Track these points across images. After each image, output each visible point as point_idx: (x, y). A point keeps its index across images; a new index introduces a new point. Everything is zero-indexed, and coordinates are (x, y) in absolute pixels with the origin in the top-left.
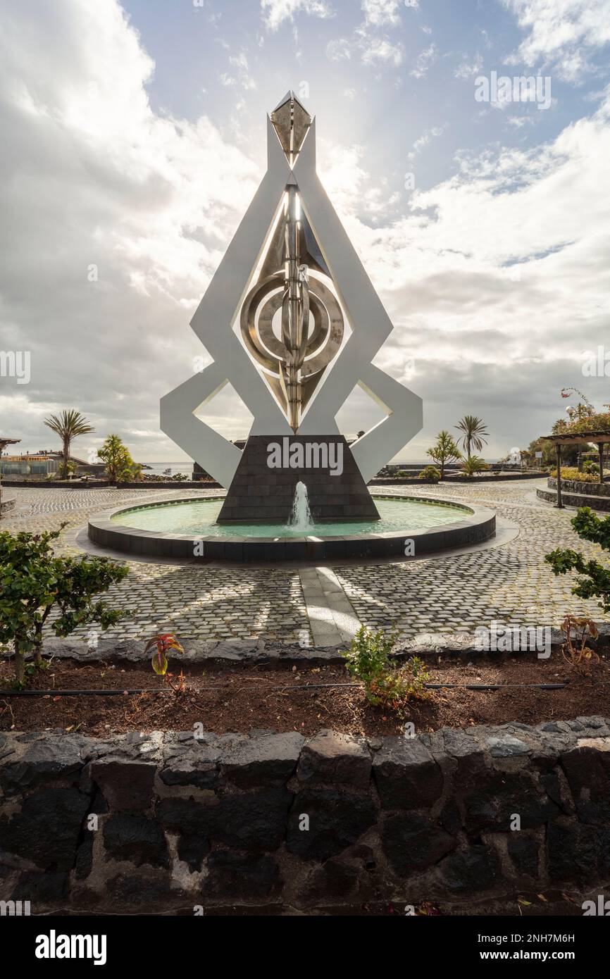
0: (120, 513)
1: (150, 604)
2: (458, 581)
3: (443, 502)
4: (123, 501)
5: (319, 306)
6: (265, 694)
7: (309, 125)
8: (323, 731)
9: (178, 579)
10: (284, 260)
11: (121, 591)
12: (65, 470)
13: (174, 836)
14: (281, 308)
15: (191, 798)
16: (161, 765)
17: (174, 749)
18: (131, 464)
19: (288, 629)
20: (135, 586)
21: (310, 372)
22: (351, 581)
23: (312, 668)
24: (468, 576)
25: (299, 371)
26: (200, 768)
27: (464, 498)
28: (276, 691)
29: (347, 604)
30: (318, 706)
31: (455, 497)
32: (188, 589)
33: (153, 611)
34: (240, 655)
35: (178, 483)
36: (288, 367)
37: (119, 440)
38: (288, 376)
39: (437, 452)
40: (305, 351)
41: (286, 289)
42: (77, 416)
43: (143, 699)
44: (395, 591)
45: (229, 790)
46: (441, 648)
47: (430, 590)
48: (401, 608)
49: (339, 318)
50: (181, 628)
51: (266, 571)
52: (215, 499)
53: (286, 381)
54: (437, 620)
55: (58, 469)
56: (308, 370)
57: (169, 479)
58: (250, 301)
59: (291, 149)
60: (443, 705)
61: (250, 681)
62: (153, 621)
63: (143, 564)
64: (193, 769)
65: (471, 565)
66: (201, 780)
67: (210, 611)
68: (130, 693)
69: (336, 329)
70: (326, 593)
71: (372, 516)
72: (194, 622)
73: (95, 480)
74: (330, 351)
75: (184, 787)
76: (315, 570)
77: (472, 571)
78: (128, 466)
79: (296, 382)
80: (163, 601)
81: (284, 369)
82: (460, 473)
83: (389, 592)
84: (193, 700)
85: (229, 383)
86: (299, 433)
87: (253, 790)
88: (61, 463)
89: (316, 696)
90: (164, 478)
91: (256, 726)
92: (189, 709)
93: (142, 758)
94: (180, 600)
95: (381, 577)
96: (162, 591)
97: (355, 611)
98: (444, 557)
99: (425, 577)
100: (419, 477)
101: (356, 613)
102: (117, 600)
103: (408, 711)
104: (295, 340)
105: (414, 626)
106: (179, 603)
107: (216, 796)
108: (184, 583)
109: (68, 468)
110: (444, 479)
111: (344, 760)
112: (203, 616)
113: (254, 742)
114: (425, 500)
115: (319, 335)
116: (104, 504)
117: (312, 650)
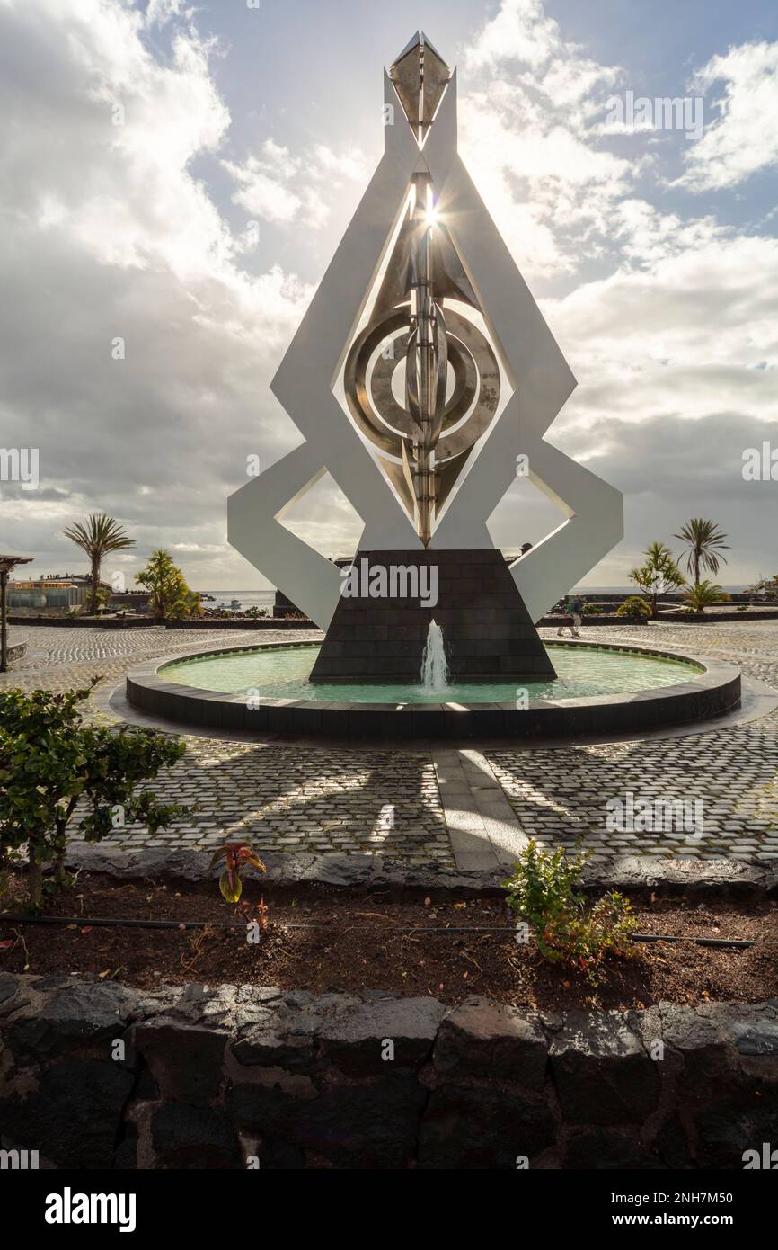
0: (170, 664)
1: (214, 799)
2: (680, 775)
3: (655, 653)
4: (174, 647)
5: (463, 356)
6: (385, 938)
7: (448, 81)
8: (473, 998)
9: (254, 762)
10: (409, 286)
11: (173, 778)
12: (94, 602)
13: (252, 1141)
14: (405, 358)
15: (277, 1085)
16: (233, 1034)
17: (252, 1012)
18: (185, 594)
19: (416, 842)
20: (191, 772)
21: (449, 454)
22: (512, 771)
23: (455, 902)
24: (698, 768)
25: (432, 454)
26: (291, 1043)
27: (689, 646)
28: (402, 934)
29: (507, 807)
30: (464, 960)
31: (674, 645)
32: (269, 778)
33: (218, 809)
34: (346, 878)
35: (252, 622)
36: (415, 447)
37: (169, 558)
38: (415, 461)
39: (645, 575)
40: (441, 423)
41: (412, 329)
42: (111, 522)
43: (207, 937)
44: (581, 789)
45: (332, 1078)
46: (656, 879)
47: (636, 789)
48: (589, 816)
49: (493, 370)
50: (259, 834)
51: (383, 754)
52: (308, 644)
53: (412, 469)
54: (646, 836)
55: (84, 600)
56: (445, 452)
57: (240, 615)
58: (359, 350)
59: (420, 120)
60: (659, 967)
61: (363, 918)
62: (218, 823)
63: (203, 739)
64: (278, 1043)
65: (701, 752)
66: (292, 1062)
67: (301, 812)
68: (188, 928)
69: (488, 388)
70: (474, 789)
71: (543, 673)
72: (277, 827)
73: (135, 616)
74: (480, 423)
75: (268, 1069)
76: (458, 755)
77: (702, 762)
78: (182, 595)
79: (428, 469)
80: (233, 794)
81: (410, 451)
82: (683, 607)
83: (572, 790)
84: (278, 941)
85: (328, 472)
86: (433, 546)
87: (368, 1080)
88: (88, 591)
89: (461, 945)
90: (233, 614)
91: (371, 986)
92: (272, 954)
93: (206, 1022)
94: (257, 794)
95: (559, 768)
96: (231, 779)
97: (519, 818)
98: (657, 738)
99: (628, 769)
100: (617, 615)
101: (520, 821)
102: (167, 791)
103: (603, 975)
104: (425, 406)
105: (611, 844)
106: (256, 798)
107: (314, 1085)
108: (262, 768)
109: (98, 598)
110: (657, 617)
111: (506, 1044)
112: (290, 818)
113: (369, 1009)
114: (626, 649)
115: (463, 398)
116: (147, 650)
117: (454, 875)
